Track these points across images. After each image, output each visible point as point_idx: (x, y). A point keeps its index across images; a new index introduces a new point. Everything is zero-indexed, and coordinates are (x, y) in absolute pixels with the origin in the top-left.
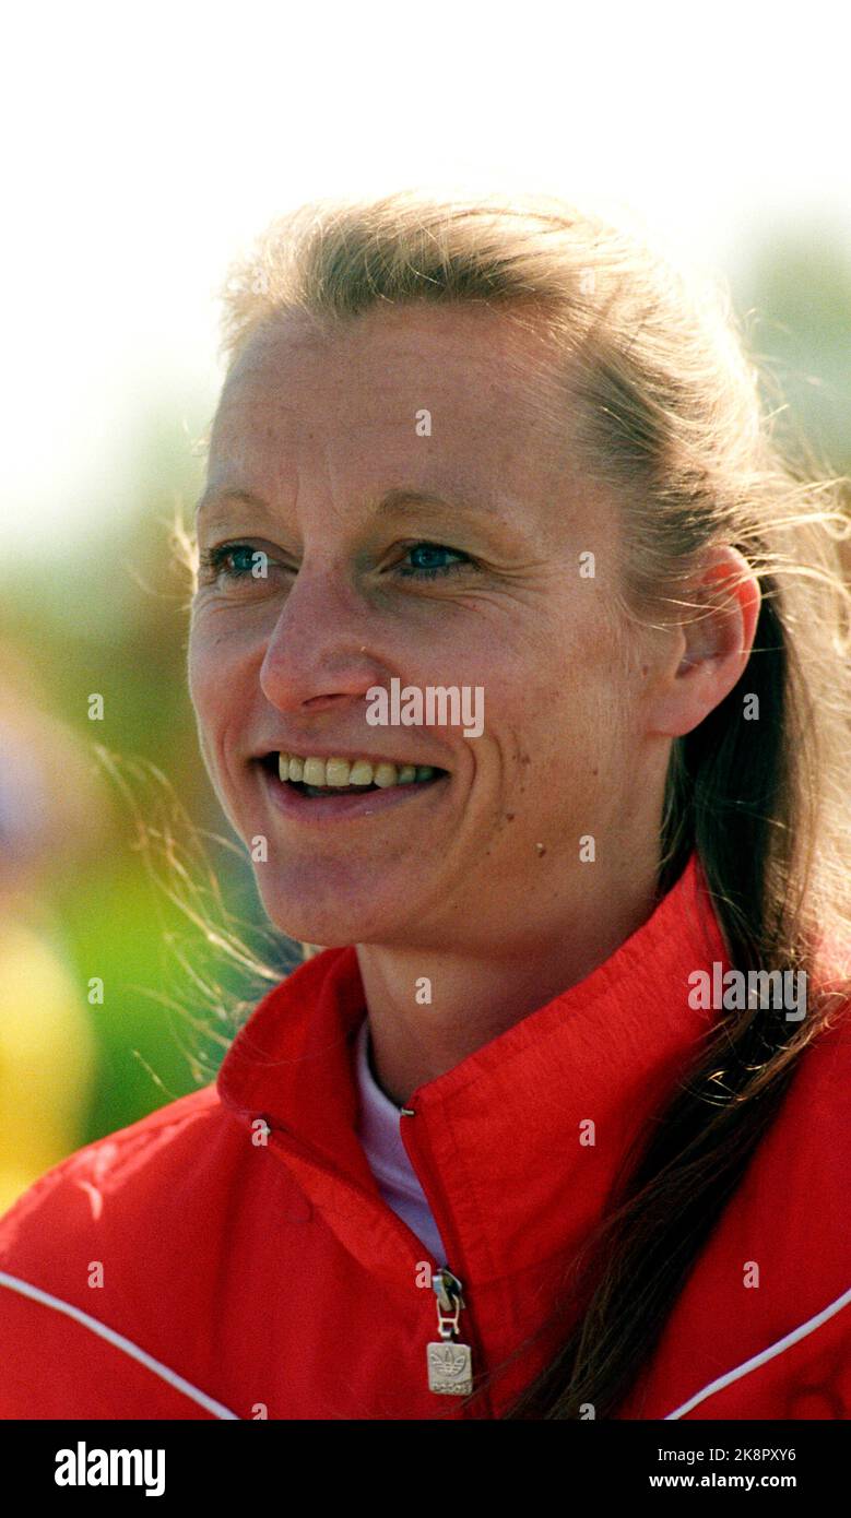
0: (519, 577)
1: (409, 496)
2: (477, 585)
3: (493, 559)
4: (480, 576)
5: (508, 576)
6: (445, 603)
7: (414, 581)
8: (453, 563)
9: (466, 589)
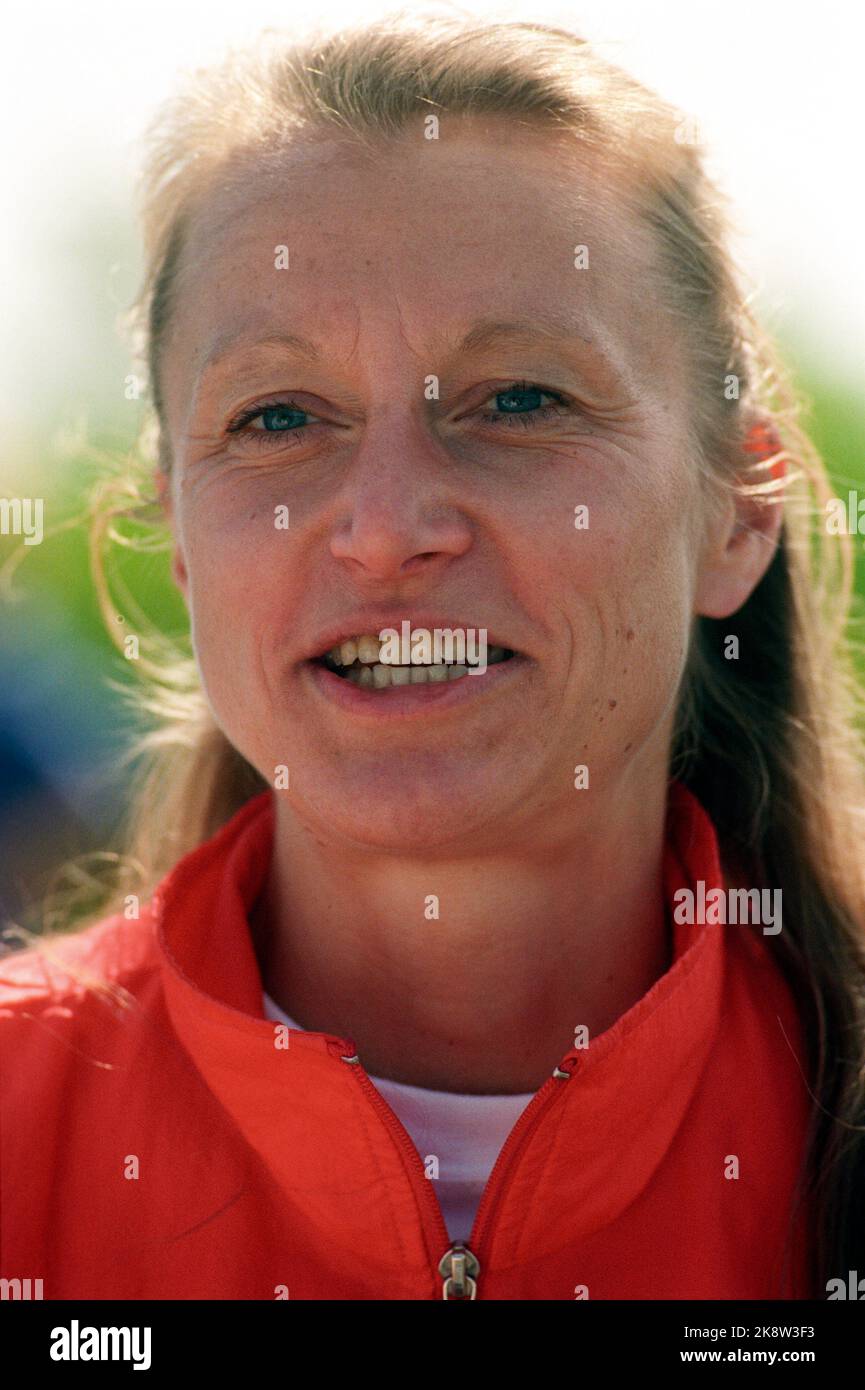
0: (617, 420)
1: (499, 327)
2: (576, 429)
3: (589, 399)
4: (577, 419)
5: (605, 419)
6: (540, 451)
7: (506, 428)
8: (548, 406)
9: (563, 434)
